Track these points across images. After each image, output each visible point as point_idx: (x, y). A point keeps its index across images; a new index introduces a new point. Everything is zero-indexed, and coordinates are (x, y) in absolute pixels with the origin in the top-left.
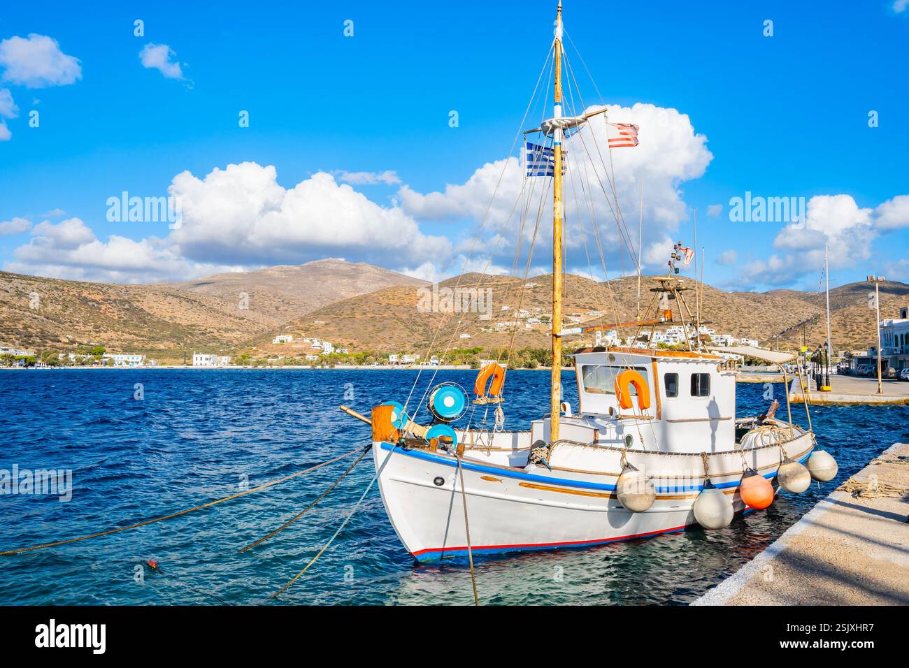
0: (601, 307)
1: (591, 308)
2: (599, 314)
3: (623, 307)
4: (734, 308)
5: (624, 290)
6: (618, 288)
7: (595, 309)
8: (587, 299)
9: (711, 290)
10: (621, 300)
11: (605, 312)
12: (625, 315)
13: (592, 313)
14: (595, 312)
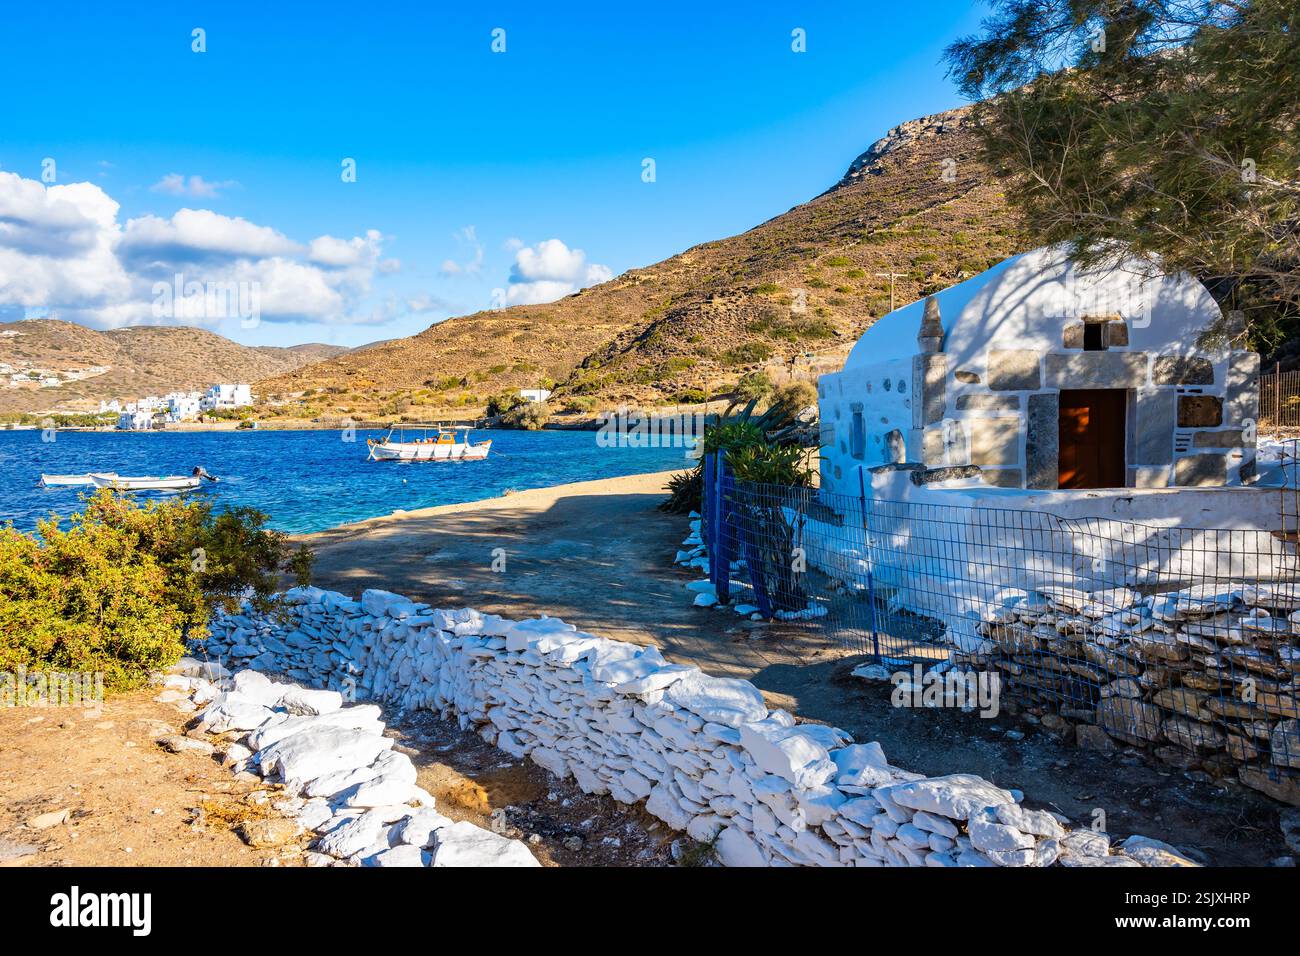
0: (104, 362)
1: (91, 363)
2: (102, 370)
3: (131, 362)
4: (256, 365)
5: (133, 342)
6: (125, 339)
7: (97, 365)
8: (85, 352)
9: (232, 345)
10: (128, 353)
11: (109, 367)
12: (133, 371)
13: (93, 369)
14: (97, 368)
